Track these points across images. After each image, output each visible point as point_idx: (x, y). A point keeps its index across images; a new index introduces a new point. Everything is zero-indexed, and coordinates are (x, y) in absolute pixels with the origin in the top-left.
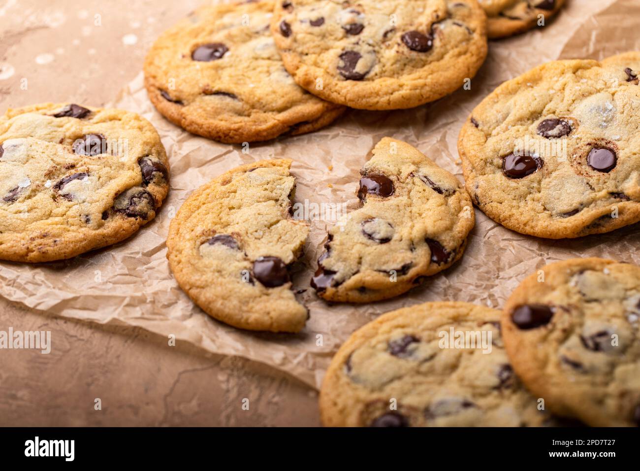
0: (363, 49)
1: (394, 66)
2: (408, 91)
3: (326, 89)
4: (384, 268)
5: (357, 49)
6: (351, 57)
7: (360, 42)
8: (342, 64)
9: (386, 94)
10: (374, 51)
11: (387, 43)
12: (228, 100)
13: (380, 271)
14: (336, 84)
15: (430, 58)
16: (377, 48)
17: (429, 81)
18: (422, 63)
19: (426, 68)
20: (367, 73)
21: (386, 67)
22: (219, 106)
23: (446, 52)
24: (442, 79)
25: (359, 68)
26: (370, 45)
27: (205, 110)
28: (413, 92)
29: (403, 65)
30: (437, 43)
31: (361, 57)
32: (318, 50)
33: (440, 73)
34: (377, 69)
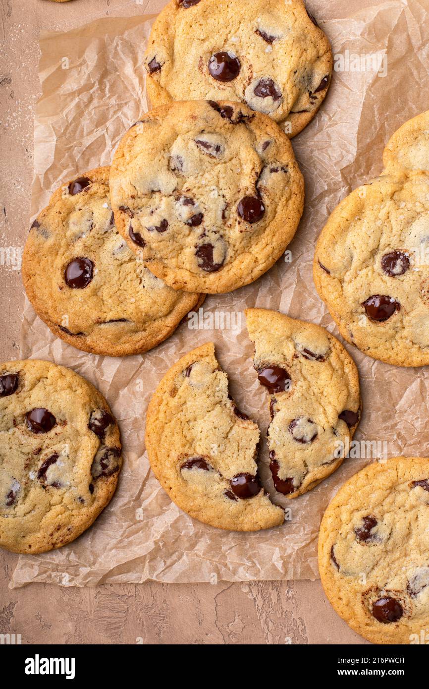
0: (212, 238)
1: (243, 243)
2: (264, 265)
3: (198, 289)
4: (325, 461)
5: (207, 240)
6: (205, 251)
7: (207, 233)
8: (201, 261)
9: (248, 275)
10: (221, 236)
11: (229, 223)
12: (122, 324)
13: (323, 464)
14: (205, 282)
15: (267, 222)
16: (222, 232)
17: (275, 244)
18: (263, 229)
19: (268, 231)
20: (224, 260)
21: (236, 247)
22: (117, 332)
23: (277, 206)
24: (284, 237)
25: (217, 259)
26: (215, 232)
27: (106, 338)
28: (267, 262)
29: (249, 239)
30: (266, 201)
31: (213, 247)
32: (175, 253)
33: (280, 231)
34: (230, 253)
